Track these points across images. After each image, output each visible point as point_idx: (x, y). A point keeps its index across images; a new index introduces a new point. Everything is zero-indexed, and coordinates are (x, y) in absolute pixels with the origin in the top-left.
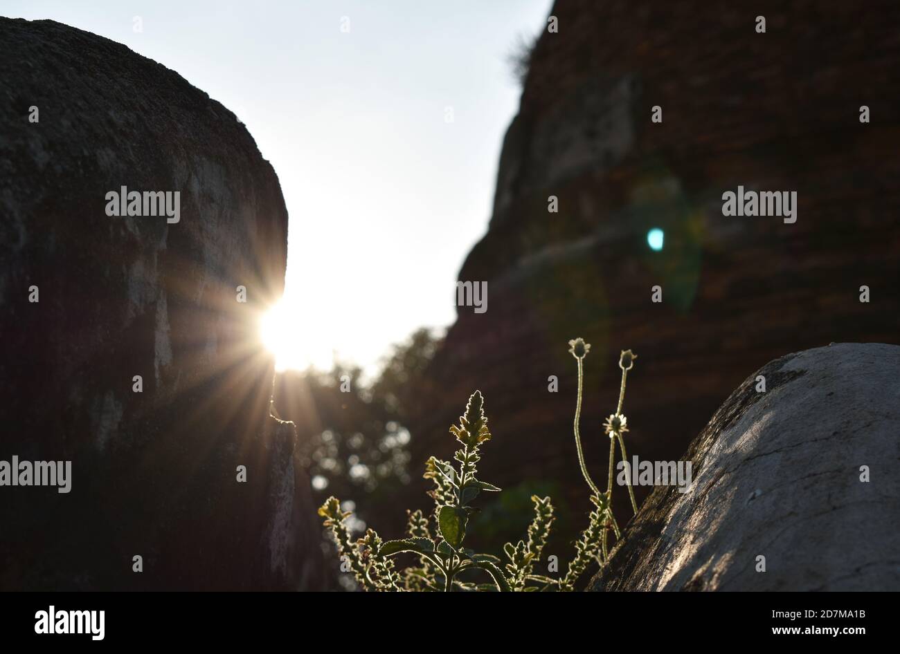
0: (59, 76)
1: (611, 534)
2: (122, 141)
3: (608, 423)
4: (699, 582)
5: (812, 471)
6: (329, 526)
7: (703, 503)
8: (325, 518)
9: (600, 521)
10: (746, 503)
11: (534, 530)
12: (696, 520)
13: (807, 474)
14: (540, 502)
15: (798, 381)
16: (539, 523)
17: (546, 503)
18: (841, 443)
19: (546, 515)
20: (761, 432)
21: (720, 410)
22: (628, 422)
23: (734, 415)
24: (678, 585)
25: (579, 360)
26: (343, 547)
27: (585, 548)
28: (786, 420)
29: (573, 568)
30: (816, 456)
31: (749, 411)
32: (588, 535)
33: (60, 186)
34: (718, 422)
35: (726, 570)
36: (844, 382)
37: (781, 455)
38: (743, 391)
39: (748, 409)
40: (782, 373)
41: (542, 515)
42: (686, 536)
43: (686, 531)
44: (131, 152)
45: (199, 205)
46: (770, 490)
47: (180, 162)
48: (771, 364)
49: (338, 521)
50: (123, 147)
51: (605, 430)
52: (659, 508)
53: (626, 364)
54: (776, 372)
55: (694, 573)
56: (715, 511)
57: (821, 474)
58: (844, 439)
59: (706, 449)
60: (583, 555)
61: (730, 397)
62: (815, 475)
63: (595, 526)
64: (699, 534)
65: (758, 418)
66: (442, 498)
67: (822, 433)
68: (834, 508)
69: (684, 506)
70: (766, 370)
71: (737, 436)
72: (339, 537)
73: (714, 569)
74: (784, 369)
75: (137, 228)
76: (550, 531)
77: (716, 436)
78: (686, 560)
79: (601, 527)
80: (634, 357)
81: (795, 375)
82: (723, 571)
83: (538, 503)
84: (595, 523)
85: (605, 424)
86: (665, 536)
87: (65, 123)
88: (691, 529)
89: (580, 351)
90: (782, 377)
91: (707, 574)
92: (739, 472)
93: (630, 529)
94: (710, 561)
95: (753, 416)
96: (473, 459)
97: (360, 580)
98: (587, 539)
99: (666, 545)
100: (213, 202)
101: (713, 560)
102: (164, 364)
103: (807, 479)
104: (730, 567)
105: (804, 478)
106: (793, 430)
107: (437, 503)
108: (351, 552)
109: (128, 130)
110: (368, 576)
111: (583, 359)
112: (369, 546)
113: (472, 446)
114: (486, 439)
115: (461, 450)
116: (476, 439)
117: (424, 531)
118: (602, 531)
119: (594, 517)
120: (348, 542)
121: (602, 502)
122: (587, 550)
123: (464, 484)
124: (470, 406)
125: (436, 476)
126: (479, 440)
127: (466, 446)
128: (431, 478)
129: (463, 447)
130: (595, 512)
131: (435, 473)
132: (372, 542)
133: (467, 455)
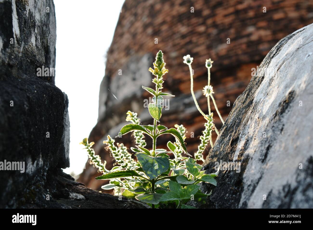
1: (214, 132)
9: (210, 126)
17: (182, 127)
22: (213, 89)
23: (275, 54)
25: (189, 65)
27: (204, 139)
29: (200, 148)
32: (205, 133)
39: (283, 47)
49: (88, 147)
51: (204, 93)
53: (209, 66)
60: (204, 142)
63: (207, 129)
73: (300, 83)
79: (210, 129)
80: (212, 62)
83: (178, 128)
85: (203, 91)
89: (189, 62)
92: (295, 55)
96: (161, 82)
98: (205, 135)
102: (16, 33)
111: (191, 65)
112: (109, 144)
113: (160, 75)
114: (166, 73)
115: (155, 78)
116: (161, 72)
117: (125, 152)
118: (211, 131)
119: (207, 125)
120: (94, 155)
121: (209, 119)
122: (206, 139)
123: (158, 94)
124: (157, 58)
125: (132, 119)
126: (163, 73)
127: (157, 76)
128: (130, 120)
129: (156, 77)
130: (207, 123)
131: (131, 118)
132: (110, 142)
133: (158, 80)
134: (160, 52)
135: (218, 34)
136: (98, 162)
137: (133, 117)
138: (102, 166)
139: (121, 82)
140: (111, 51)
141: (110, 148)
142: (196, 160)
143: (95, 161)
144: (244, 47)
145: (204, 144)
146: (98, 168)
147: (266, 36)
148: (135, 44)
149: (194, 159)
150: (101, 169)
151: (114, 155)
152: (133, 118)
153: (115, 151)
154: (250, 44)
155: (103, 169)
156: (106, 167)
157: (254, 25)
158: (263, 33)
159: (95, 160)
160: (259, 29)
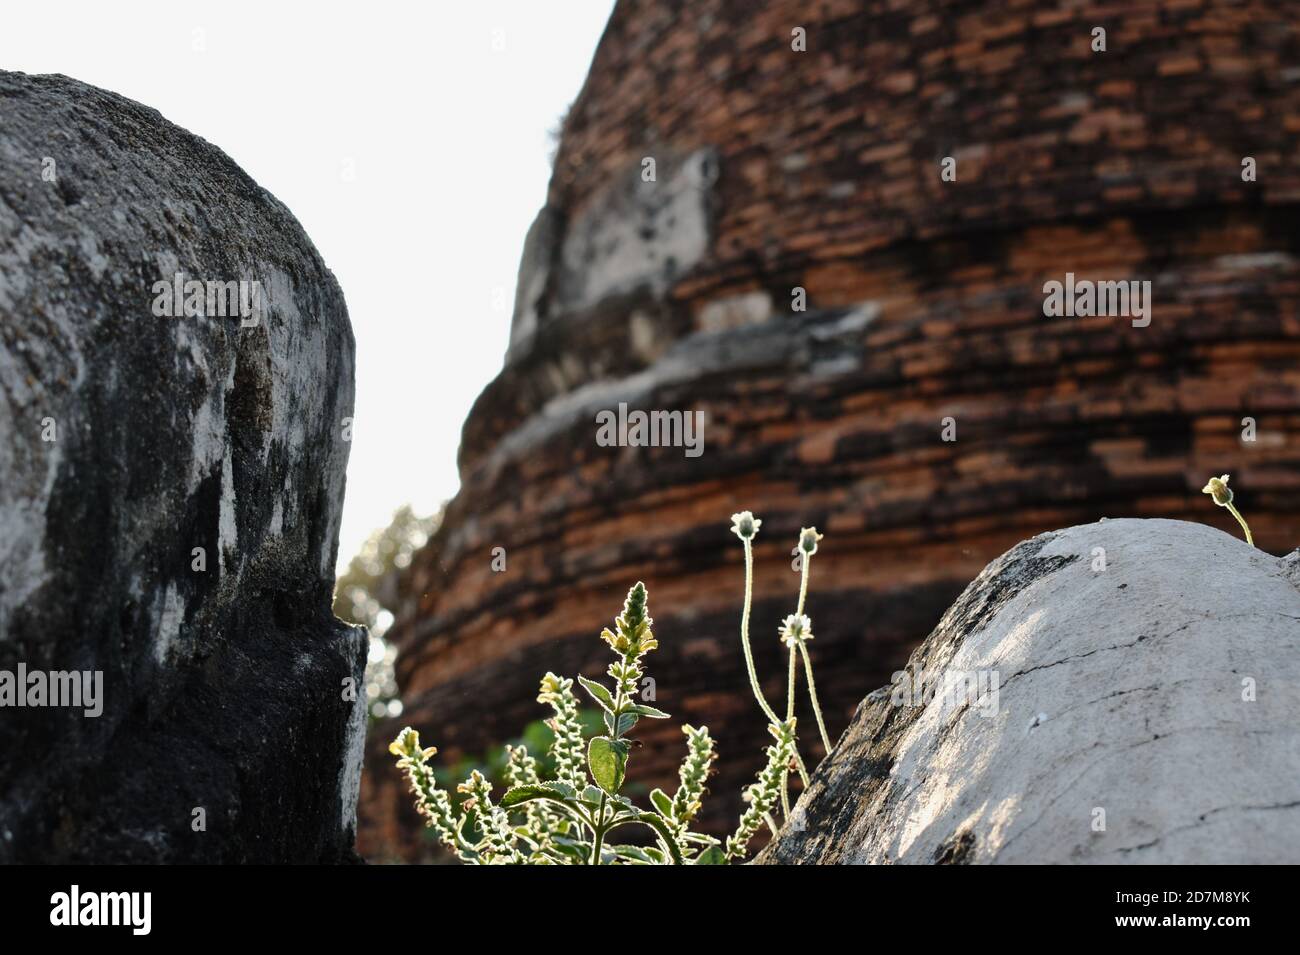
0: (101, 152)
1: (794, 776)
2: (183, 241)
3: (784, 626)
4: (968, 839)
5: (1117, 689)
6: (404, 768)
7: (957, 733)
8: (399, 757)
9: (781, 758)
10: (1026, 730)
11: (688, 772)
12: (948, 754)
13: (1110, 692)
14: (694, 734)
15: (1069, 568)
16: (693, 763)
17: (703, 735)
18: (1152, 651)
19: (703, 752)
20: (1032, 636)
21: (955, 609)
22: (812, 625)
23: (980, 615)
24: (932, 841)
25: (747, 542)
26: (425, 797)
27: (762, 795)
28: (1066, 622)
29: (747, 822)
30: (1118, 668)
31: (1005, 609)
32: (766, 778)
33: (121, 302)
34: (955, 624)
35: (1011, 820)
36: (1139, 570)
37: (1067, 667)
38: (986, 583)
39: (1002, 607)
40: (1042, 559)
41: (699, 752)
42: (935, 776)
43: (934, 769)
44: (194, 256)
45: (268, 329)
46: (1059, 714)
47: (247, 270)
48: (1022, 546)
49: (417, 761)
50: (185, 249)
51: (781, 636)
52: (877, 740)
53: (808, 547)
54: (1031, 557)
55: (958, 825)
56: (978, 743)
57: (1130, 692)
58: (1155, 646)
59: (944, 661)
60: (758, 804)
61: (967, 591)
62: (1121, 693)
63: (774, 766)
64: (954, 775)
65: (1022, 617)
66: (564, 729)
67: (1123, 639)
68: (1156, 737)
69: (924, 737)
70: (1017, 554)
71: (992, 643)
72: (419, 782)
73: (992, 820)
74: (1045, 552)
75: (204, 360)
76: (710, 774)
77: (957, 643)
78: (942, 808)
79: (784, 768)
80: (818, 537)
81: (1063, 562)
82: (1007, 821)
83: (691, 735)
84: (776, 763)
85: (780, 628)
86: (898, 777)
87: (120, 216)
88: (942, 766)
89: (746, 531)
90: (1044, 565)
91: (981, 826)
92: (1008, 691)
93: (829, 770)
94: (982, 809)
95: (1012, 616)
96: (632, 675)
97: (450, 841)
98: (764, 783)
99: (902, 789)
100: (282, 324)
101: (987, 808)
102: (227, 545)
103: (1110, 699)
104: (1018, 815)
105: (1107, 698)
106: (1079, 634)
107: (557, 735)
108: (436, 803)
109: (188, 227)
110: (460, 835)
111: (752, 541)
112: (473, 794)
113: (631, 656)
114: (650, 648)
115: (617, 663)
116: (637, 648)
117: (530, 775)
118: (784, 774)
119: (774, 754)
120: (431, 790)
121: (783, 734)
122: (765, 798)
123: (621, 708)
124: (629, 603)
125: (555, 699)
126: (642, 648)
127: (624, 656)
128: (548, 701)
129: (619, 659)
130: (775, 746)
131: (554, 695)
132: (477, 789)
133: (625, 669)
134: (640, 588)
135: (958, 106)
136: (442, 813)
137: (559, 691)
138: (451, 829)
139: (602, 239)
140: (577, 122)
141: (477, 807)
142: (729, 858)
143: (432, 809)
144: (1043, 162)
145: (760, 813)
146: (441, 833)
147: (1126, 133)
148: (663, 109)
149: (726, 852)
150: (449, 837)
151: (485, 828)
152: (560, 697)
153: (488, 818)
154: (1066, 154)
155: (454, 836)
156: (464, 832)
157: (1088, 88)
158: (1113, 119)
159: (433, 805)
160: (1103, 103)
